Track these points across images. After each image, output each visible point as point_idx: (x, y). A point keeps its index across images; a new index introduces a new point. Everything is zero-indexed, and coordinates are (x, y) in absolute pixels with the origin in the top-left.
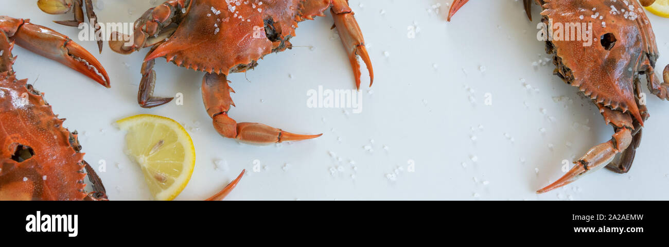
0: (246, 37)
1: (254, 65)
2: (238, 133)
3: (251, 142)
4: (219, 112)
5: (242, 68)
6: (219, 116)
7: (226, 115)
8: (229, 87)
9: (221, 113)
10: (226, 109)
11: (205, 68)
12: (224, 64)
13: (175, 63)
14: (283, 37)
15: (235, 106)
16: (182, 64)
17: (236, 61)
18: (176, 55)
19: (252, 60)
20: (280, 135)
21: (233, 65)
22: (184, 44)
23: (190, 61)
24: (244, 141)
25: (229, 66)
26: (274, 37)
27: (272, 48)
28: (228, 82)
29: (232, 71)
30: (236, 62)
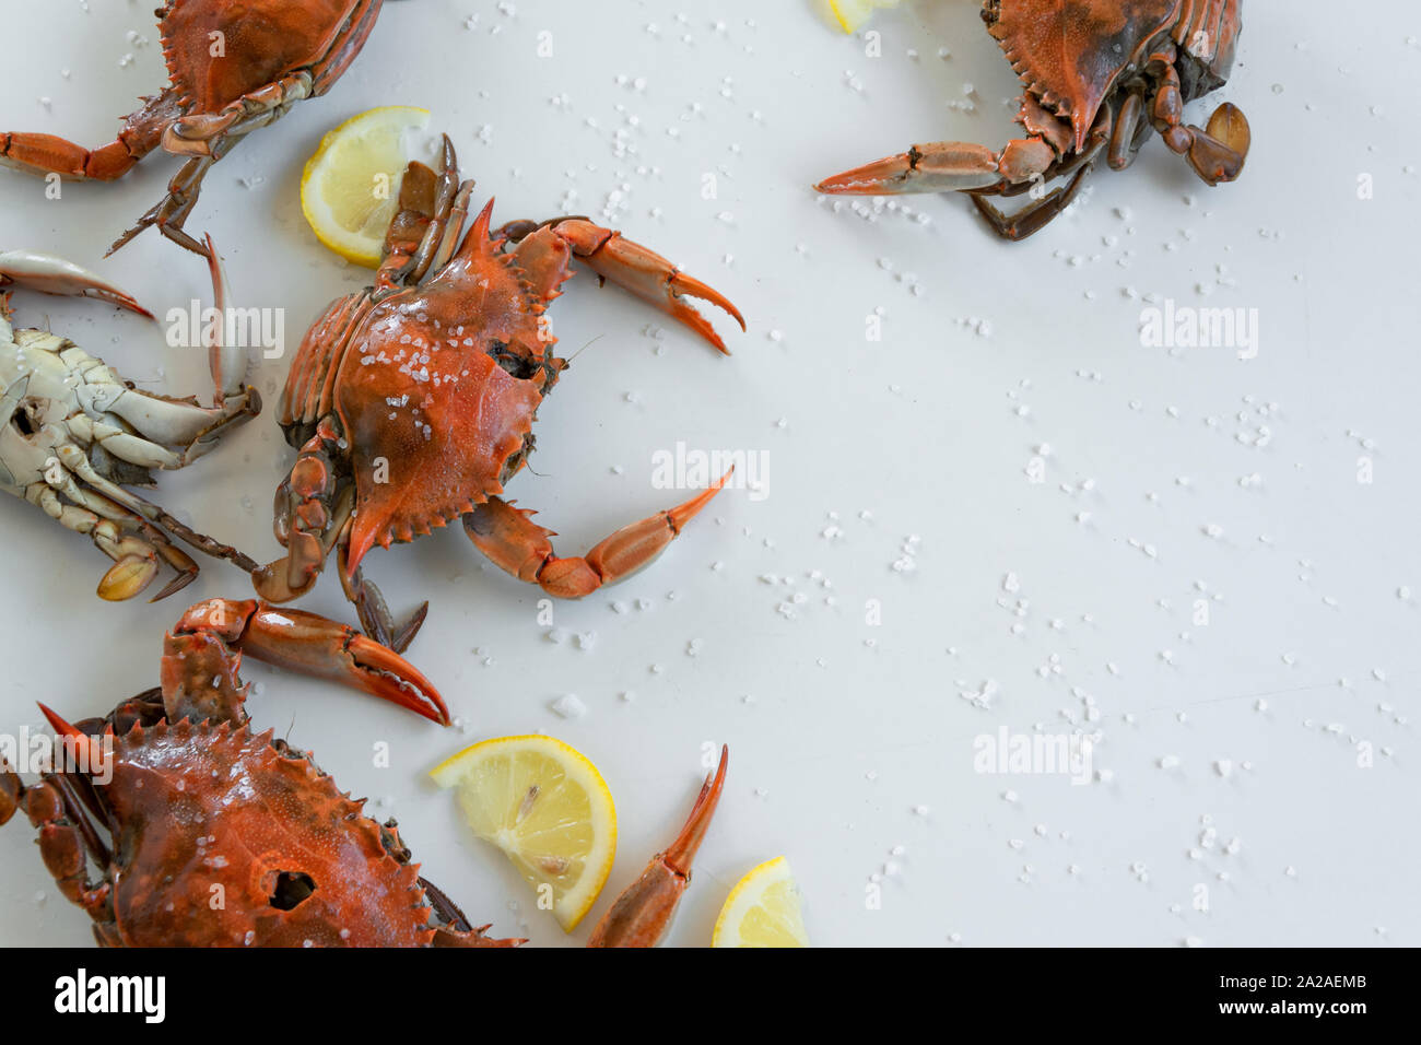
0: (483, 405)
1: (530, 441)
2: (600, 574)
3: (631, 571)
4: (539, 564)
5: (515, 462)
6: (547, 569)
7: (556, 559)
8: (520, 512)
9: (546, 562)
10: (546, 549)
11: (456, 510)
12: (481, 477)
13: (401, 541)
14: (541, 357)
15: (556, 534)
16: (414, 535)
17: (498, 457)
18: (392, 527)
19: (522, 434)
20: (670, 522)
21: (498, 467)
22: (390, 497)
23: (423, 517)
24: (621, 577)
25: (493, 476)
26: (525, 369)
27: (538, 390)
28: (511, 504)
29: (505, 478)
30: (500, 458)
